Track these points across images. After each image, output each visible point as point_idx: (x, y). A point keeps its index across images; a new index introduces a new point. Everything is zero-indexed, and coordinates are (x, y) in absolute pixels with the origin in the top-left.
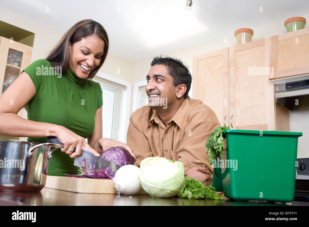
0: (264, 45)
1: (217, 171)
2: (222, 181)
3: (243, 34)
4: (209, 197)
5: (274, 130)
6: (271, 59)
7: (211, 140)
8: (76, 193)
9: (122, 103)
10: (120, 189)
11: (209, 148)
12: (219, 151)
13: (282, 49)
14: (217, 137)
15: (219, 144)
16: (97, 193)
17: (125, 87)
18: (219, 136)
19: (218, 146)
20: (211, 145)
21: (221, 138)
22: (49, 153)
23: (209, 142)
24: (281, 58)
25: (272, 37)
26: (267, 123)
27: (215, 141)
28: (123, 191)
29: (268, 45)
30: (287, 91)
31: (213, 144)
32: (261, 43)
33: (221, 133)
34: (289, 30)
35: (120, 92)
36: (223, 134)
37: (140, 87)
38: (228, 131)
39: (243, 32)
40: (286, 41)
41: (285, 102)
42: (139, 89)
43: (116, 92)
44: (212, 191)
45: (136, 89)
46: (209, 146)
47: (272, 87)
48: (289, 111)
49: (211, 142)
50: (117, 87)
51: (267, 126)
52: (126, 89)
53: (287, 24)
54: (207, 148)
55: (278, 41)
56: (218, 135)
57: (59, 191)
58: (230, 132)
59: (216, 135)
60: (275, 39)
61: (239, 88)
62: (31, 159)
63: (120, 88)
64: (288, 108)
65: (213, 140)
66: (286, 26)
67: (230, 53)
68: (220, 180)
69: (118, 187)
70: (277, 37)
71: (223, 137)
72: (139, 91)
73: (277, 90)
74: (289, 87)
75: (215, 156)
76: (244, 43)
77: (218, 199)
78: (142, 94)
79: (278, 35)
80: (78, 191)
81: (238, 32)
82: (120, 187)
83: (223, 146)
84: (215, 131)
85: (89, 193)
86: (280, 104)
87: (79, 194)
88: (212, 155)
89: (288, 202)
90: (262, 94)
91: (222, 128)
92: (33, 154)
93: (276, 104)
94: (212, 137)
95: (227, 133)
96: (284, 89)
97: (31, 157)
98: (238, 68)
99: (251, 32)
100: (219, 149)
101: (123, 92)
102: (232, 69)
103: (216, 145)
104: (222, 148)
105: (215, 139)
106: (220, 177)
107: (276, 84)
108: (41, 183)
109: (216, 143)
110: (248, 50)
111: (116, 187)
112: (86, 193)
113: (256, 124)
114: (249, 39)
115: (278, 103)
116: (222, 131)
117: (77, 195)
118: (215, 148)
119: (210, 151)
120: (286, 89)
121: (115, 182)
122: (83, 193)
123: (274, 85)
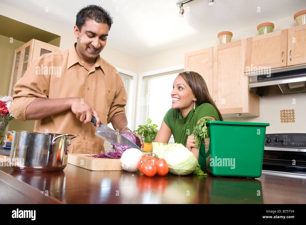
0: (241, 45)
1: (202, 152)
2: (205, 159)
3: (224, 36)
4: (196, 173)
5: (248, 112)
6: (246, 56)
7: (197, 129)
8: (91, 171)
9: (130, 88)
10: (126, 167)
11: (196, 135)
12: (203, 138)
13: (255, 48)
14: (202, 127)
15: (204, 132)
16: (107, 170)
17: (132, 77)
18: (204, 126)
19: (203, 134)
20: (197, 133)
21: (205, 127)
22: (69, 141)
23: (196, 131)
24: (254, 55)
25: (247, 39)
26: (242, 107)
27: (200, 129)
28: (128, 169)
29: (244, 45)
30: (258, 82)
31: (199, 132)
32: (239, 43)
33: (205, 123)
34: (261, 33)
35: (128, 81)
36: (206, 124)
37: (144, 77)
38: (211, 122)
39: (224, 34)
40: (258, 42)
41: (257, 90)
42: (143, 79)
43: (125, 81)
44: (198, 168)
45: (141, 79)
46: (196, 134)
47: (247, 78)
48: (260, 97)
49: (197, 131)
50: (126, 77)
51: (242, 109)
52: (132, 79)
53: (259, 28)
54: (194, 135)
55: (252, 42)
56: (202, 125)
57: (79, 167)
58: (212, 123)
59: (201, 125)
60: (249, 40)
61: (221, 79)
62: (55, 146)
63: (128, 78)
64: (259, 95)
65: (199, 129)
66: (259, 29)
67: (214, 51)
68: (204, 158)
69: (124, 166)
70: (251, 38)
71: (207, 127)
72: (143, 80)
73: (250, 81)
74: (260, 78)
75: (200, 141)
76: (225, 43)
77: (202, 175)
78: (145, 83)
79: (252, 37)
80: (92, 169)
81: (220, 35)
82: (126, 166)
83: (207, 134)
84: (201, 122)
85: (101, 171)
86: (253, 91)
87: (94, 172)
88: (198, 141)
89: (257, 178)
90: (239, 84)
91: (206, 119)
92: (56, 142)
93: (250, 92)
94: (198, 126)
95: (210, 124)
96: (256, 80)
97: (54, 145)
98: (220, 63)
99: (230, 34)
100: (204, 137)
101: (131, 81)
102: (215, 64)
103: (201, 133)
104: (206, 135)
105: (200, 128)
106: (204, 156)
107: (250, 76)
108: (63, 164)
109: (201, 131)
110: (228, 49)
111: (123, 166)
112: (99, 171)
113: (234, 107)
114: (229, 40)
115: (251, 91)
116: (206, 122)
117: (92, 172)
118: (200, 135)
119: (196, 138)
120: (258, 80)
121: (122, 162)
122: (96, 171)
123: (248, 76)
